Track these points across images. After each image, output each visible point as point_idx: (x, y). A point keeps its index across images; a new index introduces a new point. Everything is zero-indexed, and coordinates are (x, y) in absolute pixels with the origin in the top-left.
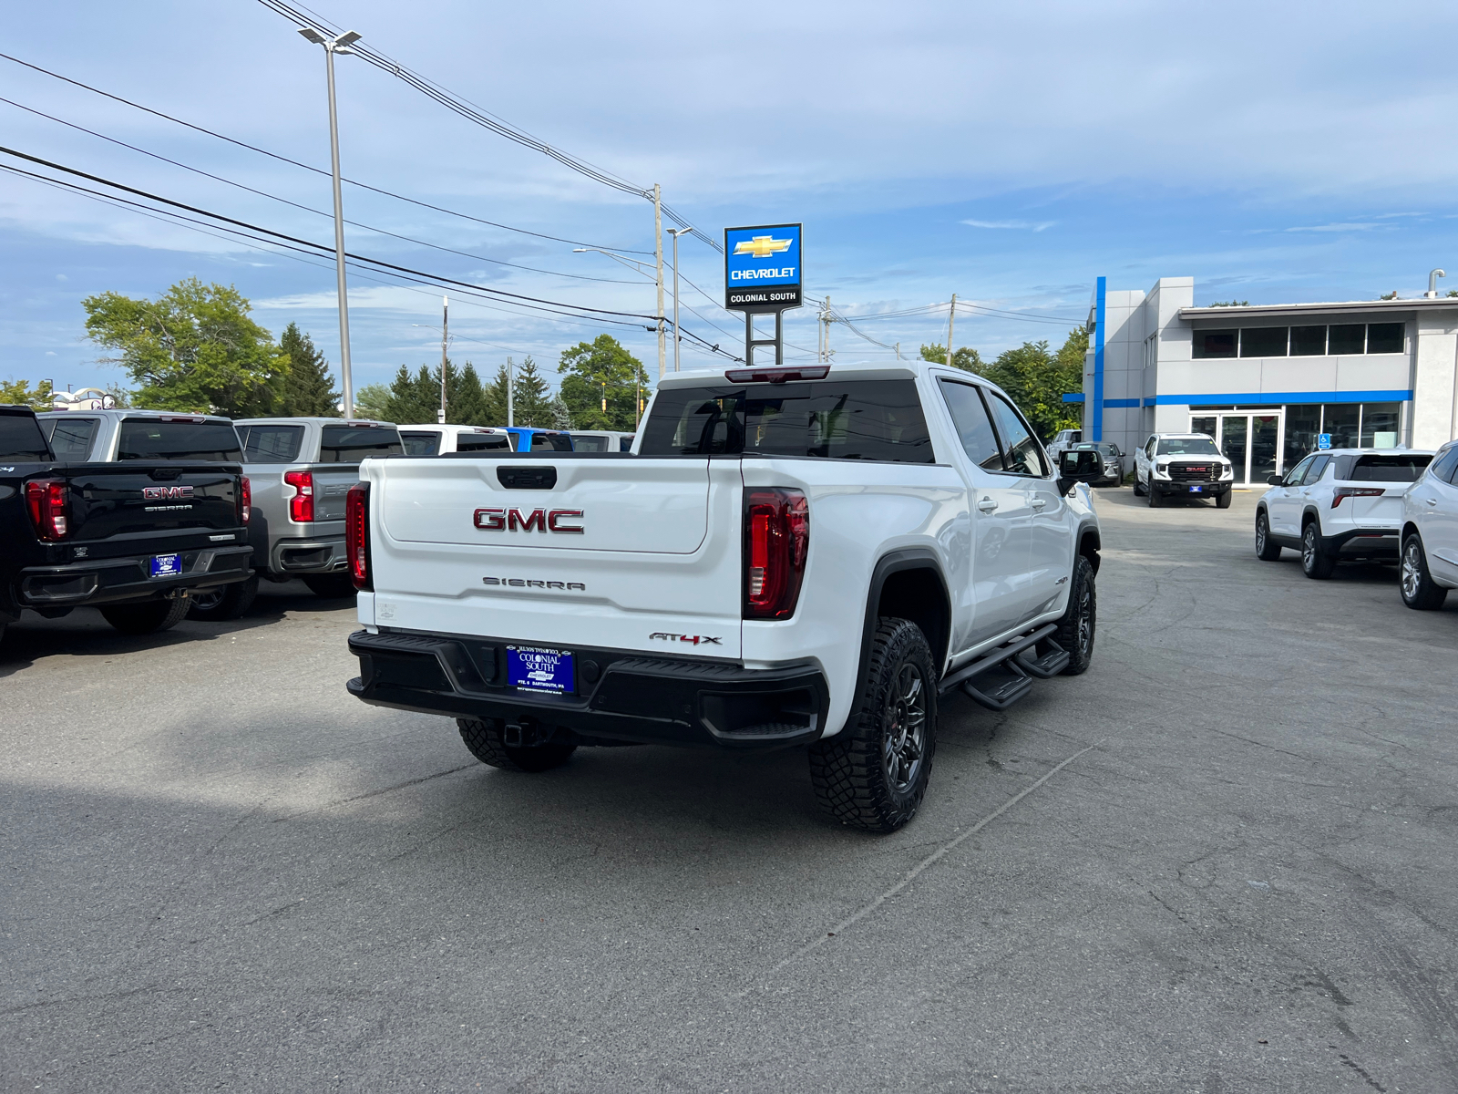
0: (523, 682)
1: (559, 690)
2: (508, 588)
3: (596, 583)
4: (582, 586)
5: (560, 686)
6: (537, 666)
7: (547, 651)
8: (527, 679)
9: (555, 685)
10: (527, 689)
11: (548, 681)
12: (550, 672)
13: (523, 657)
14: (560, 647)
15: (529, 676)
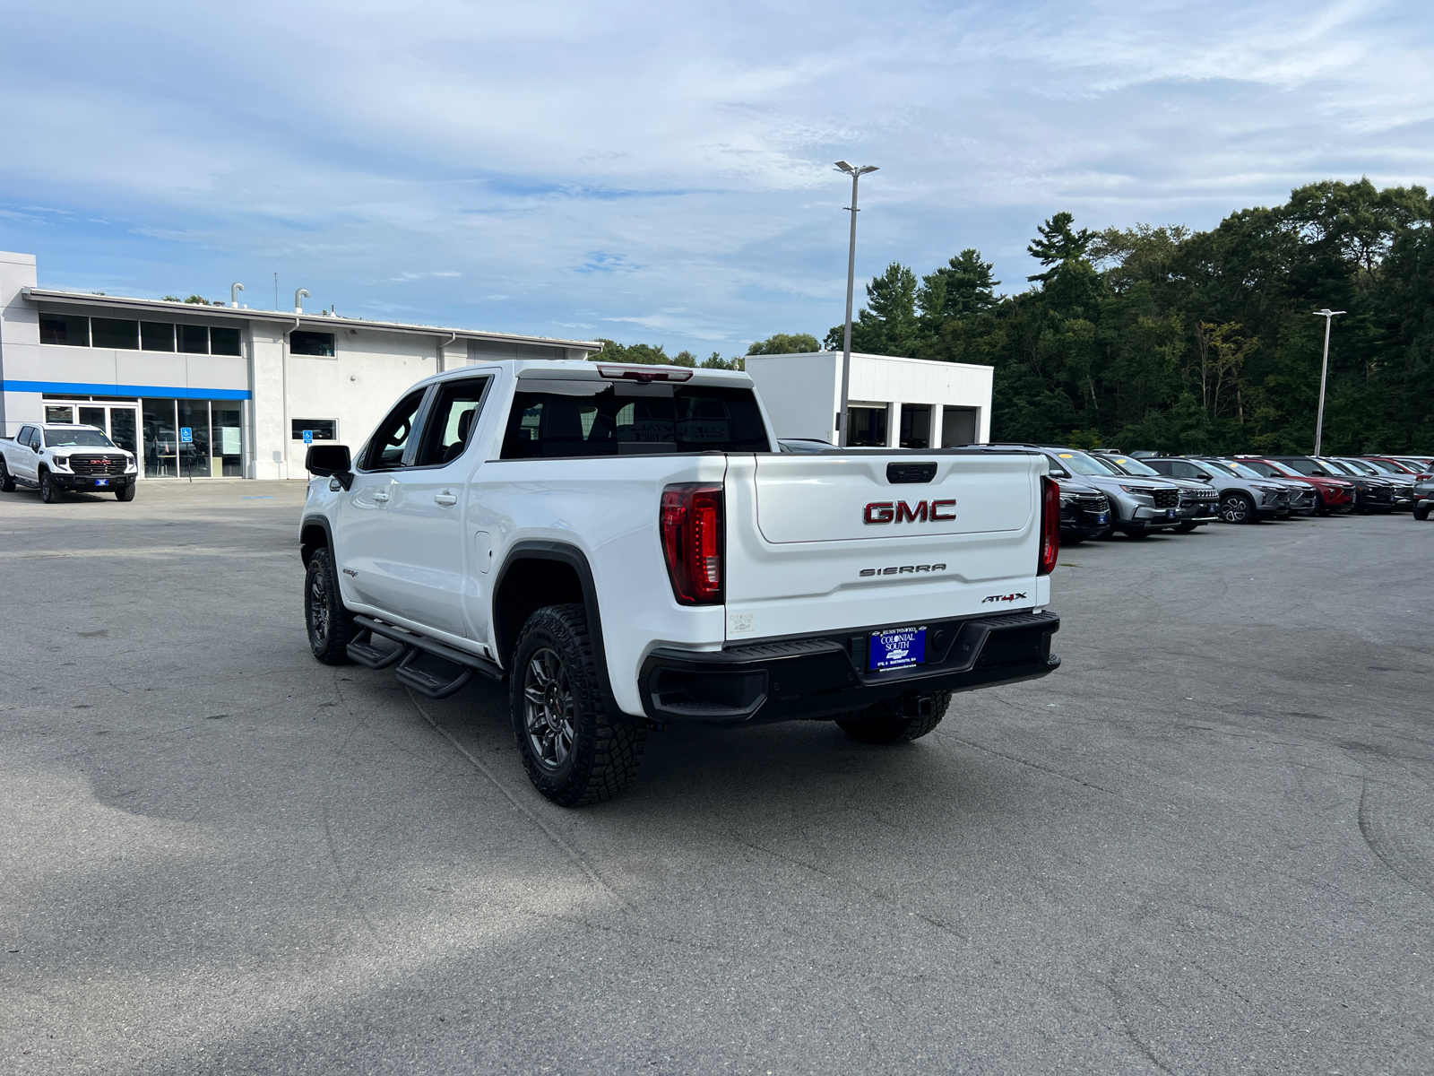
0: (883, 664)
1: (913, 663)
2: (883, 577)
3: (955, 563)
4: (944, 567)
5: (912, 660)
6: (895, 646)
7: (907, 630)
8: (885, 660)
9: (908, 660)
10: (888, 670)
11: (903, 658)
12: (906, 649)
13: (884, 640)
14: (916, 624)
15: (888, 657)
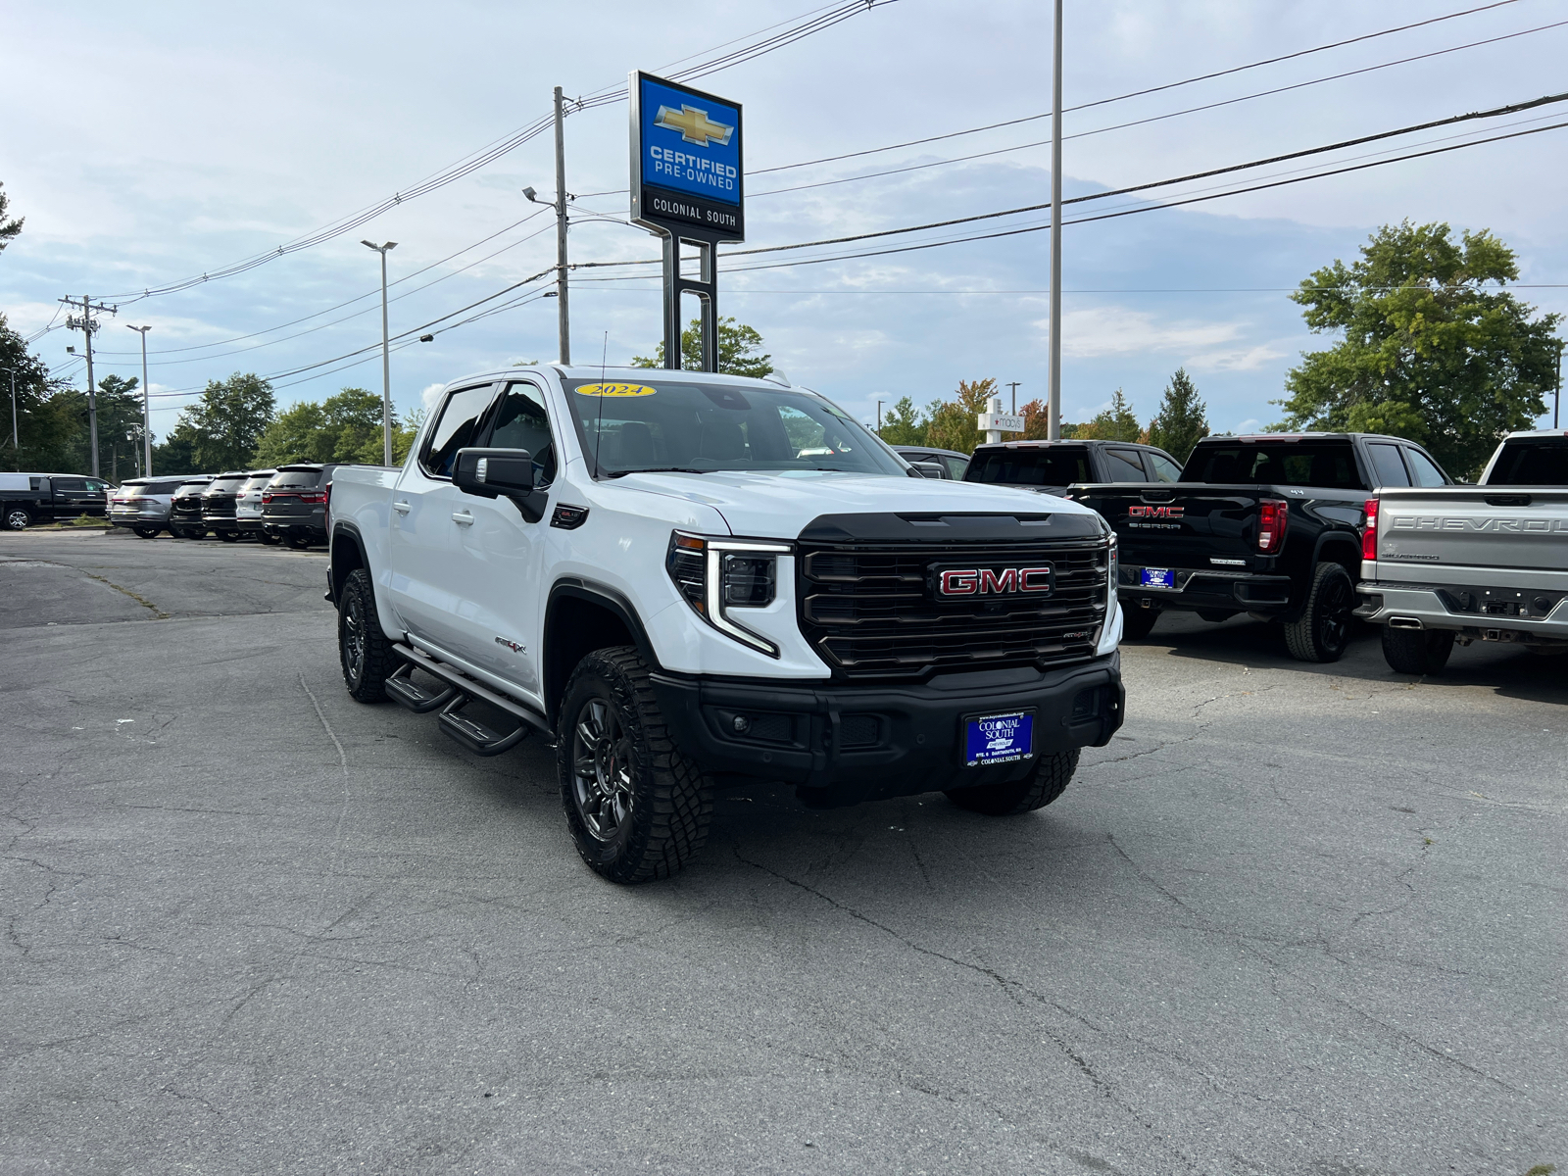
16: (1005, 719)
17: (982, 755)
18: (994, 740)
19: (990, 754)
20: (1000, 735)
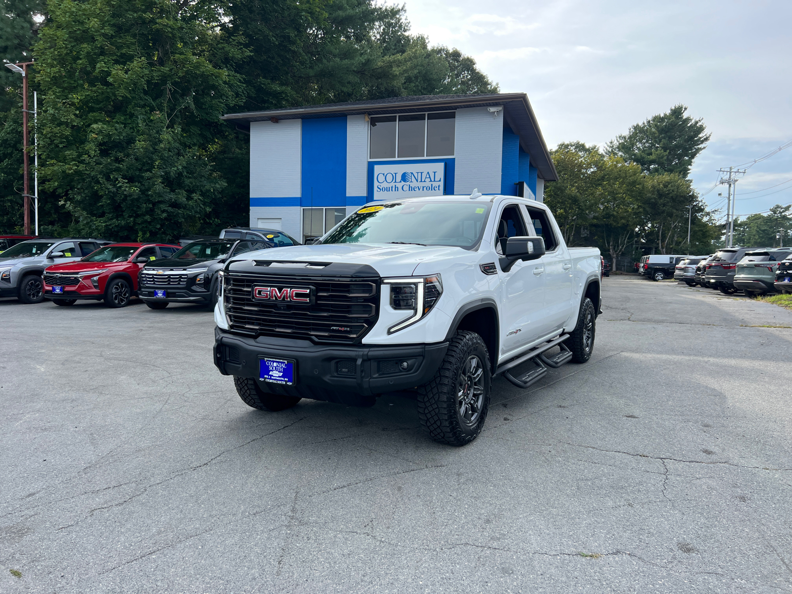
16: (278, 362)
17: (267, 376)
18: (273, 371)
19: (271, 377)
20: (275, 369)
